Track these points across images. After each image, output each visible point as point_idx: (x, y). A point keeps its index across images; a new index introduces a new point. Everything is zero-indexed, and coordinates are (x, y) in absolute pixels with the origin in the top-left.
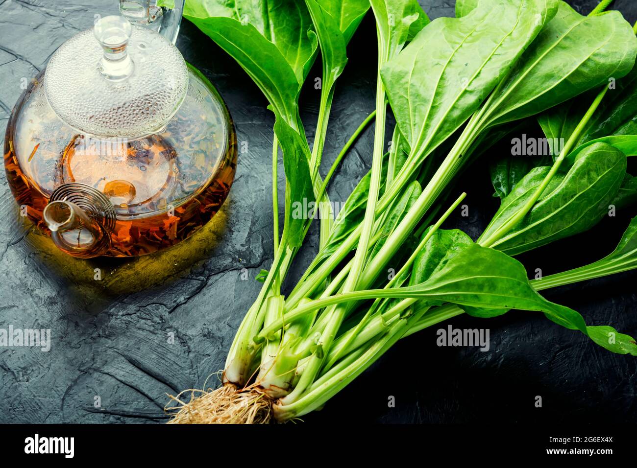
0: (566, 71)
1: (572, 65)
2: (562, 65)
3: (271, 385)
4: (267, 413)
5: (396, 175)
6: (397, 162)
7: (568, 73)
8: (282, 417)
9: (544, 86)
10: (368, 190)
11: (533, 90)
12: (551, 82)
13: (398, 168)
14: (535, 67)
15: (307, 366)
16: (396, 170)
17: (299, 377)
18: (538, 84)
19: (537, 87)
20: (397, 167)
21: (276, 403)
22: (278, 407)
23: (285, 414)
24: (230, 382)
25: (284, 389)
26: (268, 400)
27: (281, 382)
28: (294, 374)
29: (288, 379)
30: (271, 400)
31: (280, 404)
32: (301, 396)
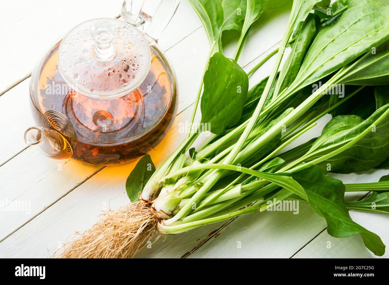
3: (161, 210)
17: (179, 210)
21: (160, 222)
22: (160, 225)
23: (162, 231)
24: (143, 200)
25: (168, 215)
26: (156, 218)
27: (167, 209)
28: (177, 207)
29: (172, 209)
30: (158, 219)
31: (162, 224)
32: (176, 223)
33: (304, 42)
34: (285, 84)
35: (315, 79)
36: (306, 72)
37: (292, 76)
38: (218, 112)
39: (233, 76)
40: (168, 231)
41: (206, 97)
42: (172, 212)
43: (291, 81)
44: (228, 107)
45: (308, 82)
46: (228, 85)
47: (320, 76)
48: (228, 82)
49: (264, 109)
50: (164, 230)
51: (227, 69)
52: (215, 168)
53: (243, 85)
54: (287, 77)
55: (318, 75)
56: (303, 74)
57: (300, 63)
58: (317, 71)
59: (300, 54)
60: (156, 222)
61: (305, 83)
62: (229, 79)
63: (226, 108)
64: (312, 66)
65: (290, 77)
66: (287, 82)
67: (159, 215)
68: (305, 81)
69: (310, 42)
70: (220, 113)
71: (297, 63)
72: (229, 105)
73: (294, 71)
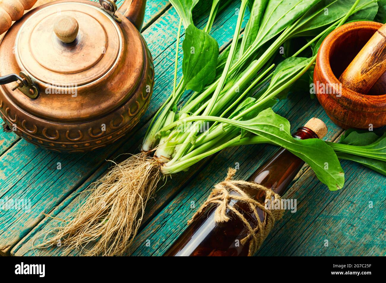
3: (162, 156)
4: (157, 170)
8: (165, 172)
21: (162, 165)
22: (163, 167)
24: (144, 151)
25: (168, 159)
26: (159, 163)
27: (166, 154)
28: (174, 151)
29: (170, 153)
30: (161, 164)
31: (164, 166)
32: (175, 163)
33: (260, 7)
34: (248, 43)
35: (272, 35)
36: (264, 31)
37: (253, 36)
38: (197, 73)
39: (206, 43)
40: (170, 170)
41: (186, 61)
42: (171, 156)
43: (252, 40)
44: (205, 68)
45: (267, 38)
46: (202, 51)
47: (276, 33)
48: (202, 48)
49: (230, 69)
51: (200, 37)
53: (215, 49)
54: (249, 37)
55: (274, 32)
56: (262, 33)
57: (258, 25)
58: (272, 29)
59: (257, 17)
60: (159, 166)
61: (264, 39)
62: (203, 46)
63: (203, 69)
64: (268, 25)
65: (251, 37)
66: (249, 41)
67: (161, 160)
68: (264, 38)
70: (199, 74)
71: (256, 25)
72: (205, 67)
73: (254, 32)
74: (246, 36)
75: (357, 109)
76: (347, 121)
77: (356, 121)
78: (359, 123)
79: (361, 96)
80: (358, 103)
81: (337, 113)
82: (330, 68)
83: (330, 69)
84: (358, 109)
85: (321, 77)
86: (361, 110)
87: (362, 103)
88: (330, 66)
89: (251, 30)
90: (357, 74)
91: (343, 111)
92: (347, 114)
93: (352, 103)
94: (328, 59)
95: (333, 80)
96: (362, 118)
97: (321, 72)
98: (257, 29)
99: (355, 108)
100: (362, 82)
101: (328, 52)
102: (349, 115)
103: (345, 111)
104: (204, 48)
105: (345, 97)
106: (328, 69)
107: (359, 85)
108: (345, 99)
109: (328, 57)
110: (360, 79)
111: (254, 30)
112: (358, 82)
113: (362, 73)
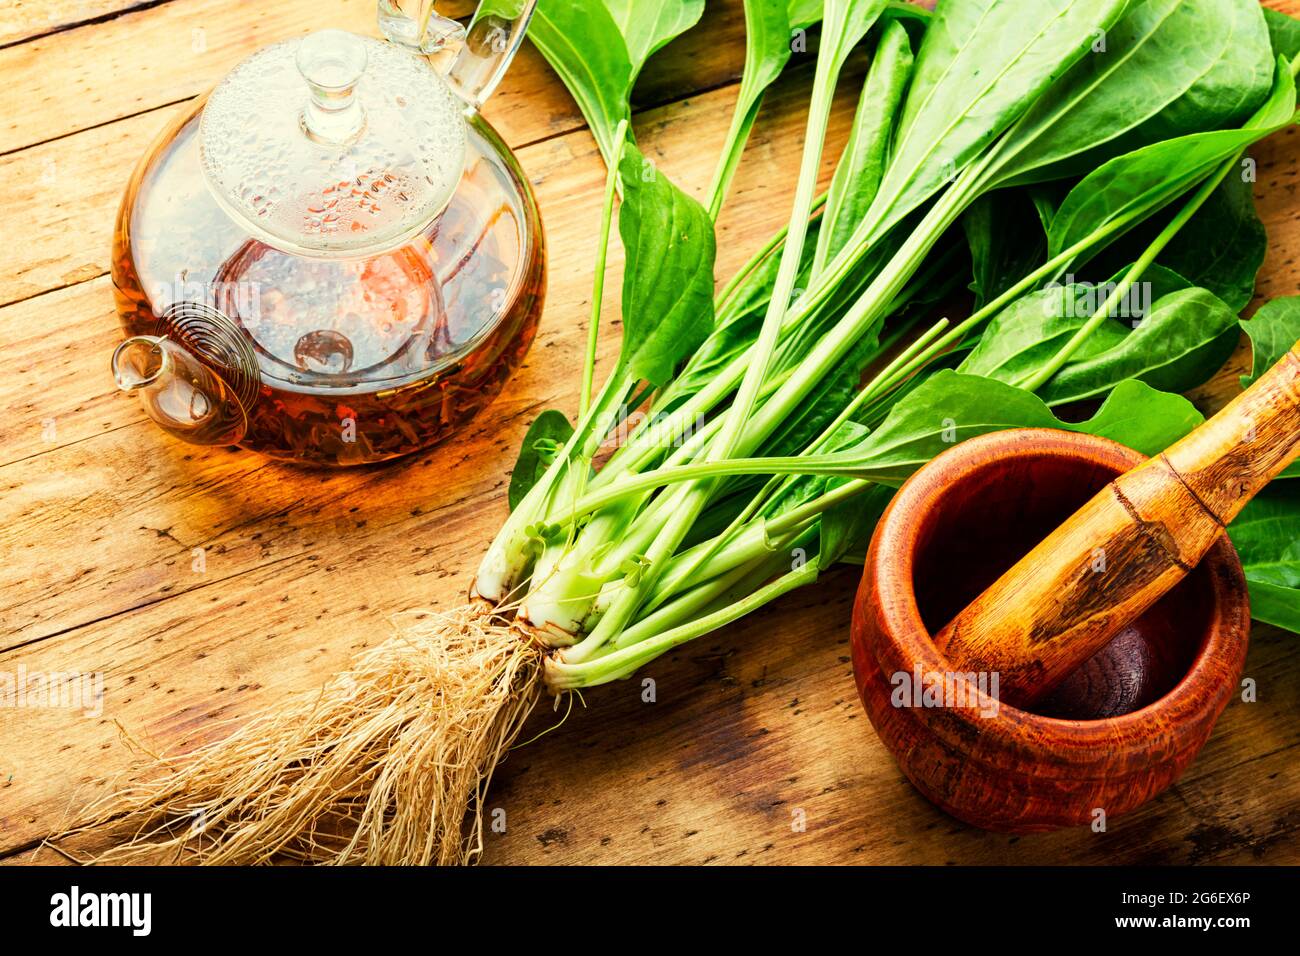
0: (1138, 113)
1: (1153, 102)
2: (1134, 100)
3: (548, 623)
4: (532, 670)
5: (827, 265)
6: (832, 240)
7: (1141, 117)
8: (559, 684)
9: (1098, 133)
10: (771, 283)
11: (1077, 138)
12: (1110, 128)
13: (833, 252)
14: (1088, 95)
15: (618, 598)
16: (829, 255)
17: (601, 615)
18: (1088, 128)
19: (1084, 133)
20: (832, 249)
21: (551, 655)
22: (553, 664)
23: (564, 679)
24: (482, 598)
25: (569, 633)
26: (538, 647)
27: (566, 619)
28: (591, 610)
29: (579, 616)
30: (545, 649)
31: (559, 660)
32: (598, 653)
33: (885, 100)
39: (678, 212)
42: (581, 623)
43: (858, 215)
46: (672, 239)
50: (568, 675)
52: (683, 479)
54: (847, 205)
57: (880, 161)
59: (877, 135)
60: (539, 659)
65: (856, 205)
67: (544, 639)
68: (898, 204)
69: (899, 96)
70: (666, 321)
71: (871, 162)
73: (864, 186)
74: (837, 202)
75: (994, 760)
76: (957, 795)
77: (990, 800)
78: (1002, 810)
79: (1012, 717)
80: (1000, 741)
81: (923, 763)
82: (914, 598)
83: (911, 601)
84: (998, 762)
85: (876, 629)
86: (1008, 767)
87: (1015, 743)
88: (912, 591)
89: (854, 182)
90: (1017, 636)
91: (944, 761)
92: (960, 774)
93: (980, 740)
94: (908, 560)
95: (918, 646)
96: (1012, 795)
97: (877, 608)
98: (874, 177)
99: (989, 759)
100: (1029, 667)
101: (911, 537)
102: (964, 776)
103: (953, 760)
104: (675, 229)
105: (953, 714)
106: (904, 601)
107: (1017, 677)
108: (955, 722)
109: (909, 553)
110: (1022, 654)
111: (867, 179)
112: (1015, 665)
113: (1033, 635)
